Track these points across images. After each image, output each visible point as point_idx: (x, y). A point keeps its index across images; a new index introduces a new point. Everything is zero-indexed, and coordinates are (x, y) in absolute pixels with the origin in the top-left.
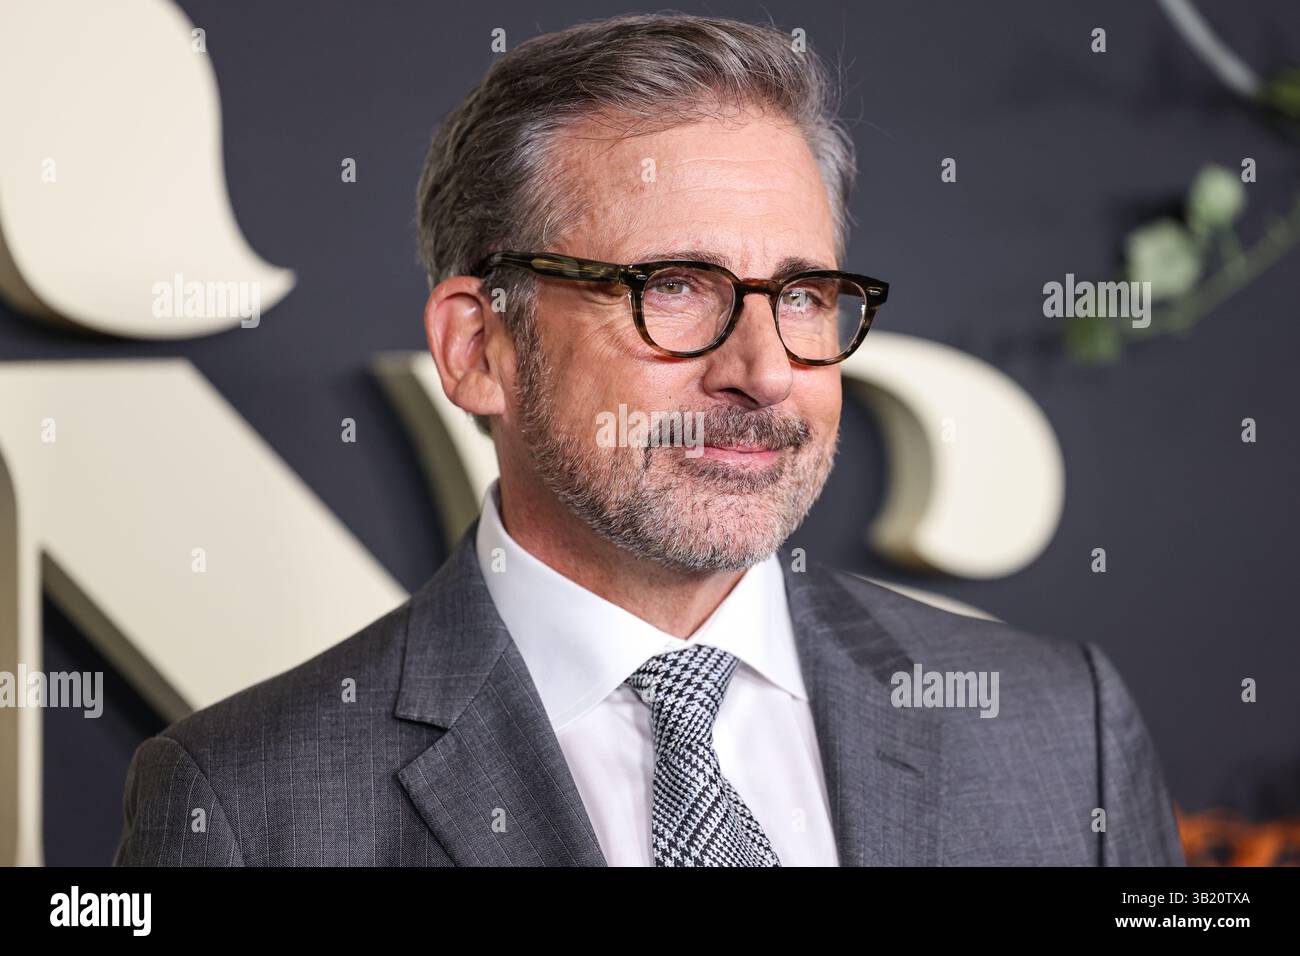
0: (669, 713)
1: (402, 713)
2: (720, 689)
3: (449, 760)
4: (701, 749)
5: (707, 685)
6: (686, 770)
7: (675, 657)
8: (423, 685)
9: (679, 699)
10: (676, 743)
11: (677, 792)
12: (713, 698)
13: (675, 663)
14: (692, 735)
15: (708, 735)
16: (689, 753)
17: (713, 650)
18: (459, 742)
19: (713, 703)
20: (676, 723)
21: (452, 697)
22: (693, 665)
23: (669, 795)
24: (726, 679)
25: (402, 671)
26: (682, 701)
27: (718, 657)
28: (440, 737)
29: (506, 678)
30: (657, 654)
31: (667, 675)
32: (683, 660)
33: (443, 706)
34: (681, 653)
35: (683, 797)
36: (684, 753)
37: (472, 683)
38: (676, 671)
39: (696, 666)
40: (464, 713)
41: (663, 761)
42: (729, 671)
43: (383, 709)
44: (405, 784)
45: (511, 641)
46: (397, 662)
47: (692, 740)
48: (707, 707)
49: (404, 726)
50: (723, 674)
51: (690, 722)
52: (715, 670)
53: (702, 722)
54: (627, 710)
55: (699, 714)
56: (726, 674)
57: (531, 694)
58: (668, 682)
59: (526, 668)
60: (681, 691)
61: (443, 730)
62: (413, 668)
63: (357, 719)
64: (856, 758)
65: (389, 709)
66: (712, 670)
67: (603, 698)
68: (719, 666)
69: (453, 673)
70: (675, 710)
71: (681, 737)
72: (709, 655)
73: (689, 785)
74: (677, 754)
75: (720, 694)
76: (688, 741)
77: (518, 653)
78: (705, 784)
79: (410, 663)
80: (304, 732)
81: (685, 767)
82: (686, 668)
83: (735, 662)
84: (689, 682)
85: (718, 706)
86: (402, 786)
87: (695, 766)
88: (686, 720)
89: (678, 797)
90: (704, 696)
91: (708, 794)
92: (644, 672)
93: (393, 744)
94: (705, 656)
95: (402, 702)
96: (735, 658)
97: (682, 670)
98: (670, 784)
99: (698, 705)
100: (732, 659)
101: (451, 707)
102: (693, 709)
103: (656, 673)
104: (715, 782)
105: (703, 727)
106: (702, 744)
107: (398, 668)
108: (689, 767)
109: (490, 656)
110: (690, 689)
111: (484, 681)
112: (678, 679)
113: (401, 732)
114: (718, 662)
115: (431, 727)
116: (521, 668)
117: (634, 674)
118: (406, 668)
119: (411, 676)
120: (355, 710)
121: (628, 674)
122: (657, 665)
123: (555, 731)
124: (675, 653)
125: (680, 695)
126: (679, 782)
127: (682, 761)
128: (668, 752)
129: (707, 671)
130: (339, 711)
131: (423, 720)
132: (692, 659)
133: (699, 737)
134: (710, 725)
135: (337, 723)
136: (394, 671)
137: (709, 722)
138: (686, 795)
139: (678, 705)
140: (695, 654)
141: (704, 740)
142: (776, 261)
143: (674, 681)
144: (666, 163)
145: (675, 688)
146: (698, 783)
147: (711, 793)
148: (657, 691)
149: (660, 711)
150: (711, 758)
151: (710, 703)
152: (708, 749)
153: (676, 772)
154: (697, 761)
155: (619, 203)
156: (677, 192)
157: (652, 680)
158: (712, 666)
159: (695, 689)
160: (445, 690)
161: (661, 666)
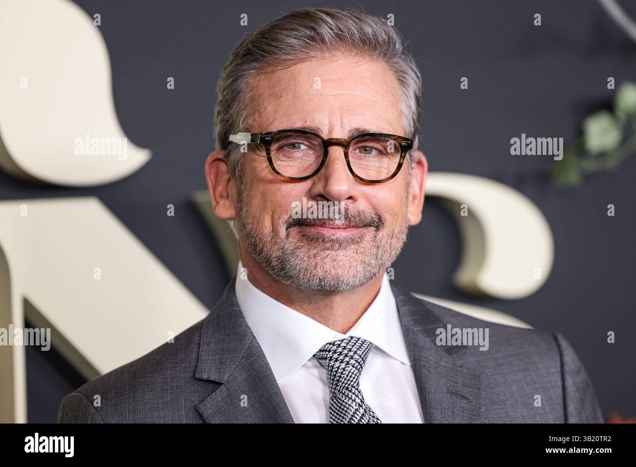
0: (337, 372)
1: (199, 376)
2: (363, 358)
3: (223, 399)
4: (354, 390)
5: (356, 357)
6: (346, 401)
7: (339, 343)
8: (209, 362)
9: (342, 364)
10: (340, 387)
11: (341, 412)
12: (359, 363)
13: (339, 346)
14: (349, 383)
15: (357, 382)
16: (348, 392)
17: (359, 339)
18: (228, 390)
20: (340, 377)
21: (224, 367)
22: (349, 347)
23: (337, 414)
24: (366, 354)
25: (198, 356)
27: (361, 343)
28: (218, 388)
29: (252, 356)
30: (329, 342)
31: (335, 352)
32: (343, 344)
33: (219, 371)
34: (342, 341)
36: (345, 392)
37: (235, 360)
38: (340, 350)
40: (230, 375)
41: (334, 397)
43: (189, 375)
44: (201, 412)
45: (254, 337)
46: (196, 351)
47: (349, 385)
48: (356, 368)
49: (199, 383)
50: (364, 351)
51: (347, 376)
52: (360, 349)
53: (353, 376)
54: (315, 372)
55: (352, 371)
56: (366, 351)
57: (265, 364)
58: (336, 356)
59: (262, 351)
60: (342, 360)
61: (220, 384)
62: (204, 353)
63: (175, 380)
64: (436, 394)
65: (192, 375)
66: (358, 349)
67: (302, 365)
68: (362, 347)
69: (224, 355)
70: (340, 370)
71: (343, 383)
72: (357, 342)
73: (348, 408)
74: (341, 392)
75: (363, 361)
76: (347, 385)
77: (258, 343)
78: (356, 408)
79: (202, 351)
80: (148, 387)
81: (345, 399)
82: (345, 348)
83: (371, 345)
84: (346, 355)
85: (362, 367)
86: (199, 413)
87: (351, 398)
88: (345, 375)
89: (342, 415)
90: (355, 362)
91: (358, 413)
92: (323, 351)
93: (194, 392)
94: (355, 342)
95: (199, 370)
96: (370, 343)
97: (343, 349)
98: (338, 408)
99: (351, 367)
101: (224, 372)
102: (349, 369)
103: (329, 351)
104: (361, 406)
105: (354, 378)
106: (354, 387)
107: (196, 354)
108: (347, 399)
109: (243, 346)
110: (347, 359)
111: (240, 358)
112: (341, 354)
113: (198, 386)
114: (362, 345)
115: (214, 382)
116: (260, 351)
117: (318, 352)
118: (200, 354)
119: (202, 357)
120: (174, 376)
121: (315, 352)
122: (330, 347)
123: (278, 382)
124: (339, 341)
125: (342, 362)
126: (342, 407)
127: (344, 396)
128: (336, 392)
129: (356, 350)
130: (166, 377)
131: (209, 379)
132: (348, 344)
133: (352, 383)
134: (358, 377)
135: (165, 382)
136: (194, 355)
137: (357, 375)
138: (346, 414)
139: (341, 367)
140: (350, 341)
141: (355, 385)
142: (348, 129)
143: (338, 355)
144: (292, 82)
145: (339, 359)
146: (353, 407)
147: (360, 412)
148: (330, 360)
149: (332, 371)
150: (359, 394)
151: (358, 366)
152: (357, 389)
153: (341, 402)
154: (351, 396)
155: (271, 105)
156: (297, 97)
157: (327, 355)
158: (358, 347)
159: (350, 359)
160: (221, 363)
161: (332, 347)
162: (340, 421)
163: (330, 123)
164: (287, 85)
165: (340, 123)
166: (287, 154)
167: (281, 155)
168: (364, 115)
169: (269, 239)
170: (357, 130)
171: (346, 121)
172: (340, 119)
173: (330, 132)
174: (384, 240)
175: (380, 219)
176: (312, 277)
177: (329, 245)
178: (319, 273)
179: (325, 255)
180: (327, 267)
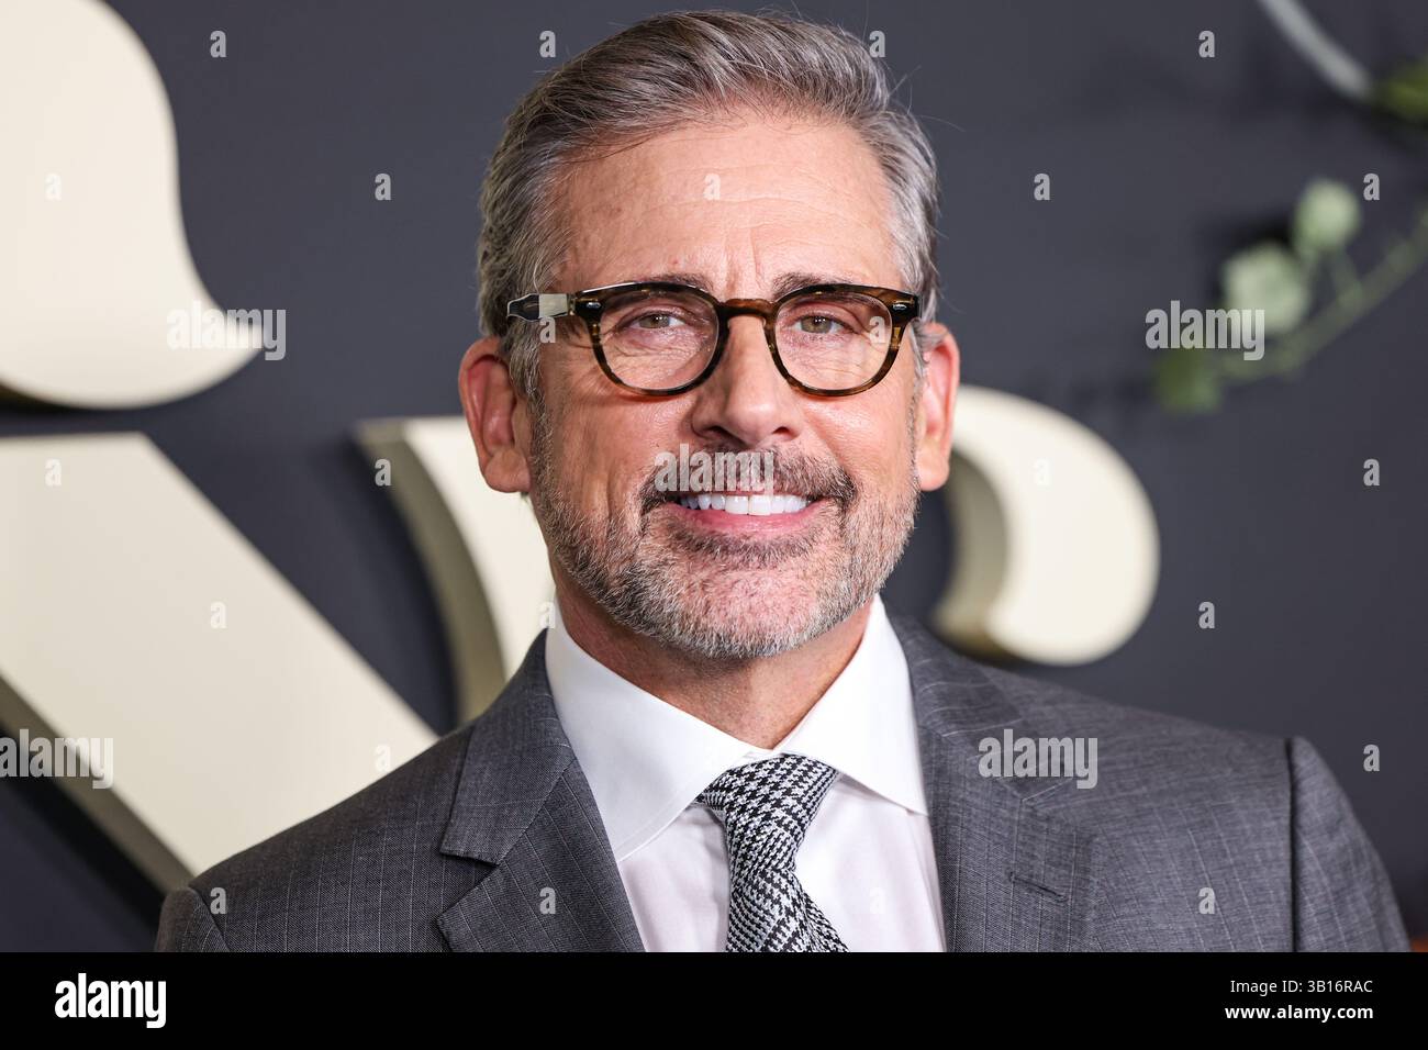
0: (742, 836)
1: (447, 848)
2: (805, 805)
3: (496, 902)
4: (777, 877)
5: (789, 801)
6: (760, 902)
7: (753, 770)
8: (474, 814)
9: (755, 819)
10: (749, 871)
11: (749, 928)
12: (795, 816)
13: (751, 777)
14: (767, 861)
15: (786, 859)
16: (764, 882)
17: (799, 761)
18: (508, 879)
19: (795, 823)
20: (749, 847)
21: (504, 828)
23: (742, 932)
24: (815, 793)
25: (454, 801)
26: (757, 821)
27: (805, 768)
28: (487, 875)
29: (564, 803)
30: (732, 768)
31: (741, 791)
32: (762, 773)
33: (493, 839)
34: (760, 765)
35: (756, 933)
36: (758, 882)
37: (527, 810)
38: (753, 786)
39: (776, 779)
40: (514, 846)
41: (737, 894)
42: (819, 784)
43: (429, 845)
44: (444, 930)
45: (573, 759)
46: (450, 789)
47: (767, 866)
48: (787, 827)
49: (451, 863)
50: (811, 788)
51: (765, 845)
52: (801, 784)
53: (779, 845)
54: (697, 833)
55: (776, 835)
56: (815, 788)
58: (741, 800)
59: (590, 791)
60: (756, 810)
61: (488, 867)
62: (466, 796)
63: (397, 858)
64: (979, 883)
65: (435, 845)
66: (796, 783)
67: (672, 820)
68: (806, 779)
69: (508, 800)
70: (748, 832)
71: (754, 863)
72: (794, 766)
73: (762, 919)
74: (751, 883)
75: (804, 812)
76: (763, 867)
77: (581, 774)
78: (780, 918)
79: (464, 790)
80: (336, 876)
81: (758, 899)
82: (764, 782)
83: (828, 775)
84: (766, 799)
85: (802, 826)
86: (441, 934)
87: (769, 896)
88: (760, 843)
89: (751, 935)
90: (784, 814)
91: (784, 929)
92: (717, 788)
93: (436, 885)
94: (789, 767)
95: (451, 832)
96: (829, 768)
97: (759, 784)
98: (743, 918)
99: (774, 825)
100: (824, 769)
101: (502, 840)
102: (768, 830)
103: (729, 789)
104: (794, 915)
105: (779, 850)
106: (779, 871)
107: (451, 797)
109: (547, 779)
110: (767, 807)
111: (539, 808)
112: (753, 795)
113: (447, 871)
114: (805, 773)
115: (479, 863)
116: (584, 790)
117: (706, 791)
118: (459, 795)
119: (462, 804)
120: (396, 848)
121: (700, 790)
122: (731, 780)
123: (617, 861)
124: (752, 765)
125: (755, 814)
126: (751, 916)
127: (755, 891)
128: (741, 881)
129: (789, 785)
130: (377, 850)
131: (470, 855)
132: (772, 771)
133: (774, 863)
134: (789, 848)
135: (375, 863)
136: (446, 800)
137: (788, 844)
138: (760, 931)
139: (752, 826)
140: (777, 766)
141: (781, 866)
142: (772, 278)
143: (748, 798)
144: (643, 178)
145: (749, 807)
146: (773, 917)
147: (788, 928)
148: (729, 810)
149: (732, 833)
150: (789, 886)
151: (791, 822)
152: (785, 876)
153: (749, 904)
154: (771, 890)
155: (598, 230)
156: (654, 210)
157: (724, 798)
158: (797, 779)
159: (773, 806)
160: (497, 820)
161: (735, 781)
162: (745, 949)
163: (731, 264)
166: (638, 339)
167: (625, 341)
169: (603, 533)
170: (791, 277)
171: (767, 259)
172: (752, 253)
173: (732, 286)
174: (865, 531)
175: (849, 483)
176: (700, 631)
177: (737, 558)
178: (717, 623)
179: (728, 582)
180: (735, 609)
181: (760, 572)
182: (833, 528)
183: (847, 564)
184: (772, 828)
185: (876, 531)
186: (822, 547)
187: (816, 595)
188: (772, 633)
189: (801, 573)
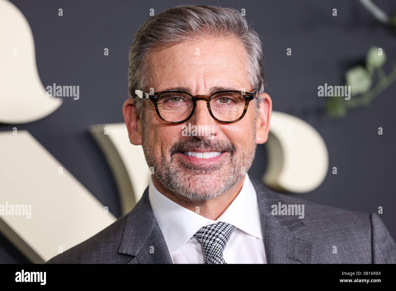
0: (207, 246)
1: (120, 251)
4: (217, 258)
5: (221, 236)
7: (210, 227)
8: (128, 241)
9: (210, 241)
10: (209, 257)
12: (222, 240)
13: (209, 229)
14: (214, 254)
15: (220, 253)
16: (214, 260)
17: (224, 224)
18: (138, 260)
19: (223, 242)
20: (209, 250)
21: (137, 245)
22: (217, 229)
24: (228, 233)
26: (211, 242)
27: (226, 226)
28: (132, 259)
29: (155, 237)
30: (204, 226)
31: (206, 233)
32: (213, 228)
33: (134, 248)
34: (212, 225)
36: (212, 260)
37: (144, 240)
38: (210, 231)
40: (140, 250)
42: (230, 230)
43: (115, 250)
45: (157, 224)
46: (121, 234)
47: (214, 255)
48: (220, 244)
49: (121, 256)
50: (227, 232)
51: (214, 249)
52: (224, 231)
53: (218, 249)
54: (194, 246)
58: (207, 236)
59: (162, 234)
60: (211, 238)
61: (133, 257)
62: (126, 236)
63: (106, 254)
64: (278, 259)
65: (117, 250)
66: (223, 230)
67: (187, 242)
68: (226, 229)
69: (138, 237)
70: (209, 245)
71: (211, 254)
72: (222, 225)
74: (210, 260)
75: (225, 239)
77: (159, 228)
80: (88, 260)
82: (213, 230)
83: (232, 228)
84: (214, 235)
85: (225, 243)
88: (212, 248)
90: (219, 240)
92: (199, 232)
94: (221, 226)
95: (122, 246)
99: (216, 243)
100: (231, 226)
101: (136, 249)
102: (215, 245)
103: (203, 233)
105: (218, 250)
106: (218, 257)
107: (121, 236)
109: (150, 230)
110: (214, 238)
111: (147, 239)
112: (210, 234)
113: (120, 258)
114: (226, 227)
115: (130, 256)
116: (160, 234)
117: (196, 233)
118: (124, 235)
119: (125, 238)
120: (106, 252)
121: (194, 233)
122: (203, 230)
124: (210, 225)
125: (211, 240)
128: (207, 260)
129: (221, 231)
130: (100, 252)
131: (127, 254)
132: (216, 227)
133: (216, 254)
134: (221, 250)
135: (99, 256)
137: (221, 248)
139: (210, 243)
140: (217, 225)
141: (218, 255)
142: (209, 88)
143: (209, 235)
144: (172, 57)
145: (209, 238)
148: (203, 239)
149: (204, 246)
150: (221, 261)
151: (221, 242)
152: (220, 258)
154: (216, 262)
155: (159, 72)
156: (175, 67)
157: (201, 235)
158: (223, 229)
159: (216, 237)
160: (135, 243)
161: (204, 230)
163: (197, 84)
164: (169, 59)
165: (204, 84)
166: (170, 105)
167: (167, 106)
168: (220, 77)
169: (160, 161)
170: (215, 88)
171: (208, 82)
172: (203, 81)
173: (197, 91)
174: (238, 161)
175: (233, 147)
176: (188, 193)
177: (198, 171)
178: (192, 190)
179: (196, 178)
180: (198, 186)
181: (206, 176)
182: (228, 160)
183: (233, 171)
184: (216, 244)
185: (242, 160)
186: (225, 167)
187: (223, 181)
188: (209, 193)
189: (218, 175)
